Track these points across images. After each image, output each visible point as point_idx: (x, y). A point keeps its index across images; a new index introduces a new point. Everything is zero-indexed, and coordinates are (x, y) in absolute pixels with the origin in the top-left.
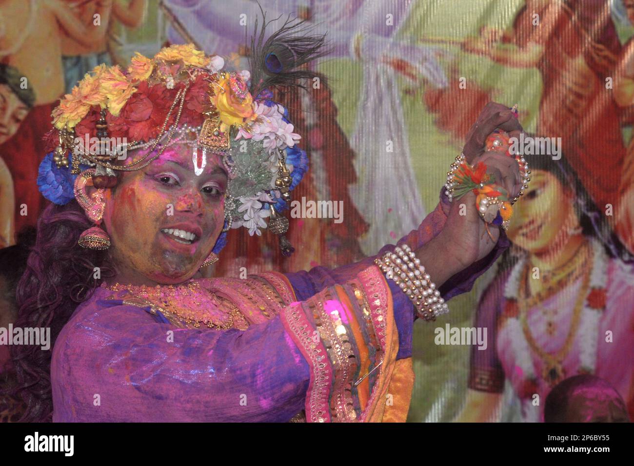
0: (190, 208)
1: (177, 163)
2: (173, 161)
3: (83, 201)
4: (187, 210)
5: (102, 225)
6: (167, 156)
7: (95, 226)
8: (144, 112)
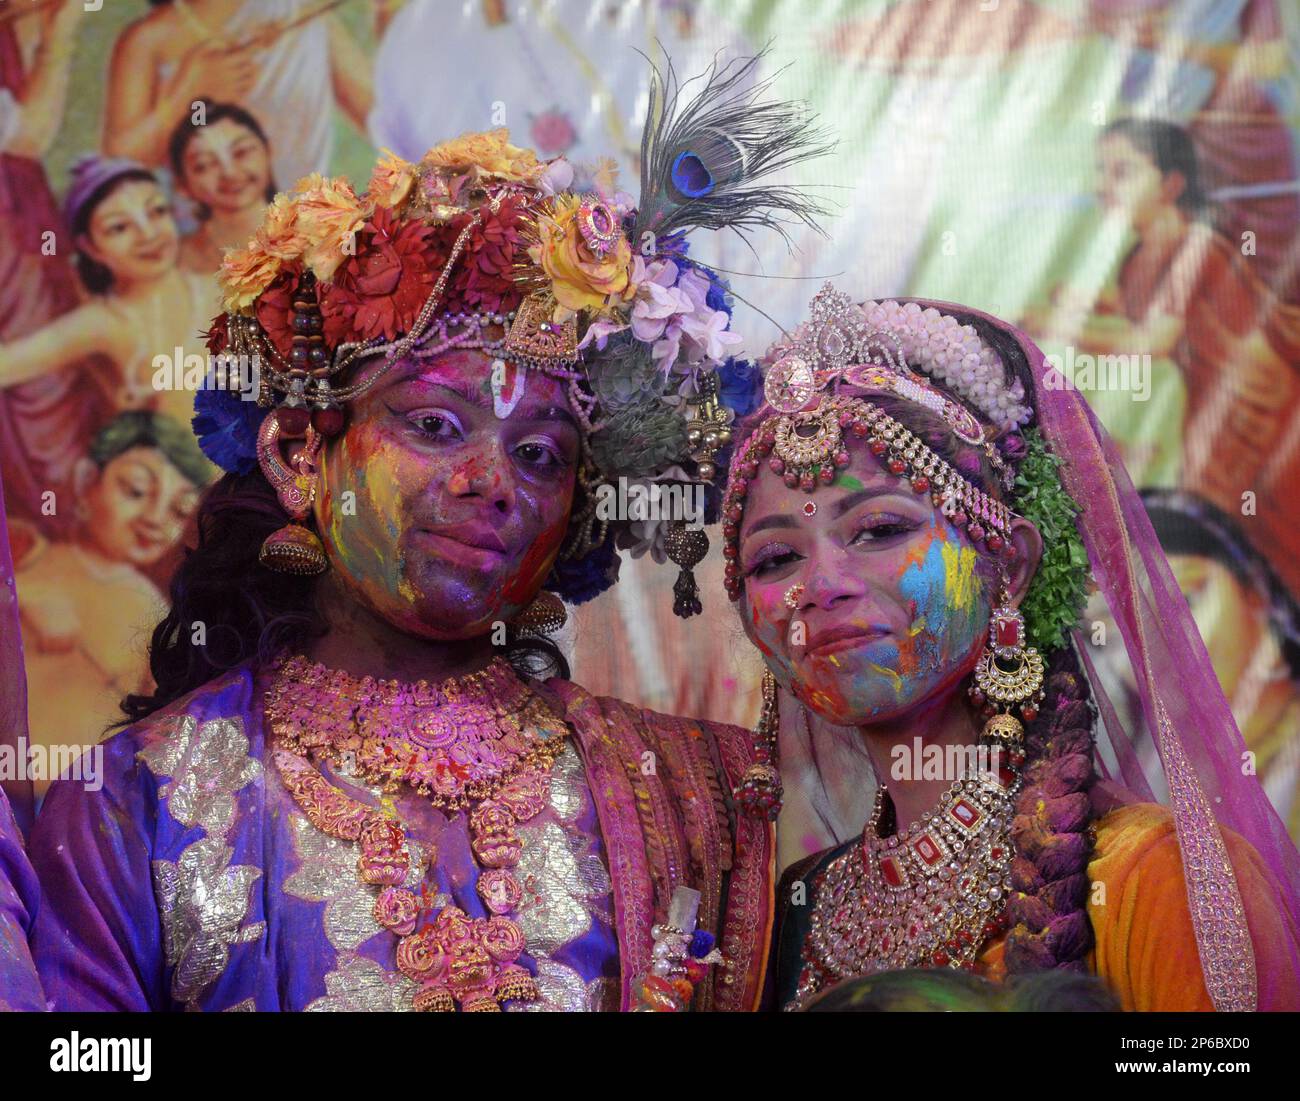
1: (454, 390)
2: (448, 388)
3: (274, 470)
4: (471, 491)
7: (294, 522)
8: (384, 275)
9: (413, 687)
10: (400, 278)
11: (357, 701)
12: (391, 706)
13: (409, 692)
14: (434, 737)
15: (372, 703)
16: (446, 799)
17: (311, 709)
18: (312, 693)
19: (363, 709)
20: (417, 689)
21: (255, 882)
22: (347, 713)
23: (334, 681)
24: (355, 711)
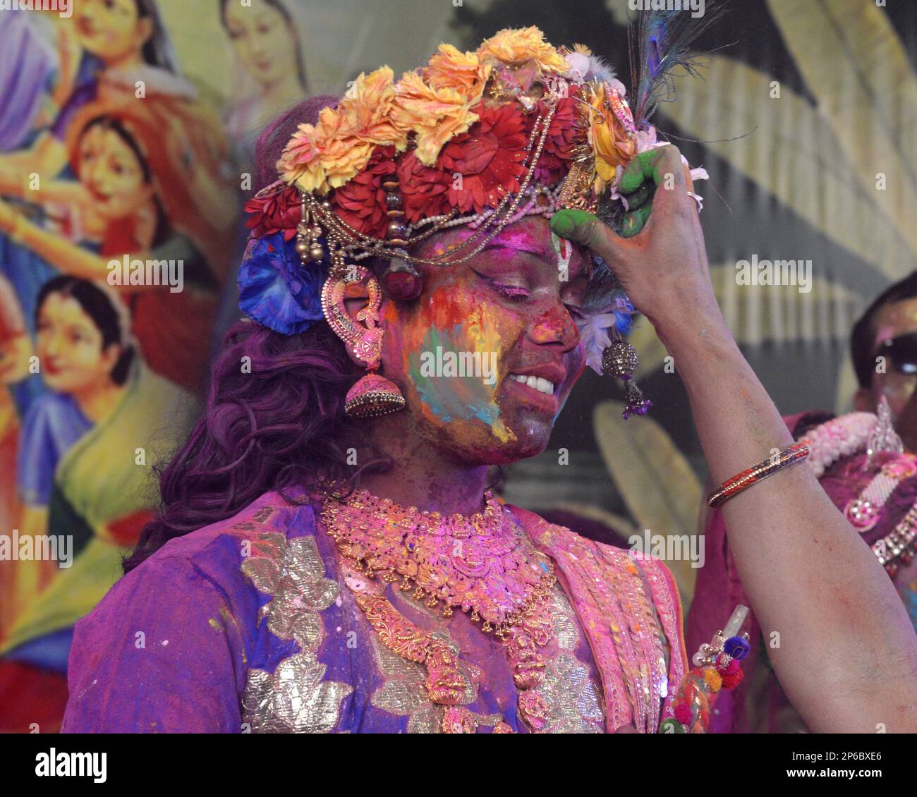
0: (561, 337)
1: (535, 254)
2: (527, 252)
3: (341, 326)
4: (556, 340)
5: (380, 370)
6: (515, 241)
7: (369, 371)
8: (481, 157)
9: (451, 520)
10: (493, 159)
11: (404, 528)
12: (433, 535)
13: (447, 524)
14: (473, 567)
15: (417, 531)
16: (493, 625)
17: (365, 532)
18: (363, 517)
19: (410, 536)
20: (454, 522)
21: (346, 698)
22: (400, 539)
23: (383, 508)
24: (405, 536)
